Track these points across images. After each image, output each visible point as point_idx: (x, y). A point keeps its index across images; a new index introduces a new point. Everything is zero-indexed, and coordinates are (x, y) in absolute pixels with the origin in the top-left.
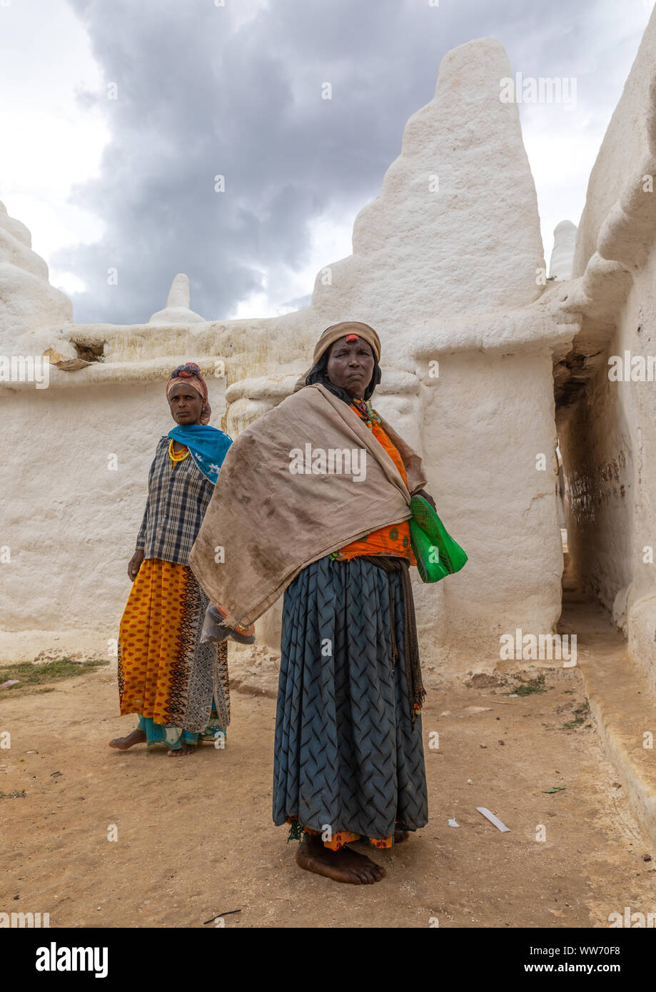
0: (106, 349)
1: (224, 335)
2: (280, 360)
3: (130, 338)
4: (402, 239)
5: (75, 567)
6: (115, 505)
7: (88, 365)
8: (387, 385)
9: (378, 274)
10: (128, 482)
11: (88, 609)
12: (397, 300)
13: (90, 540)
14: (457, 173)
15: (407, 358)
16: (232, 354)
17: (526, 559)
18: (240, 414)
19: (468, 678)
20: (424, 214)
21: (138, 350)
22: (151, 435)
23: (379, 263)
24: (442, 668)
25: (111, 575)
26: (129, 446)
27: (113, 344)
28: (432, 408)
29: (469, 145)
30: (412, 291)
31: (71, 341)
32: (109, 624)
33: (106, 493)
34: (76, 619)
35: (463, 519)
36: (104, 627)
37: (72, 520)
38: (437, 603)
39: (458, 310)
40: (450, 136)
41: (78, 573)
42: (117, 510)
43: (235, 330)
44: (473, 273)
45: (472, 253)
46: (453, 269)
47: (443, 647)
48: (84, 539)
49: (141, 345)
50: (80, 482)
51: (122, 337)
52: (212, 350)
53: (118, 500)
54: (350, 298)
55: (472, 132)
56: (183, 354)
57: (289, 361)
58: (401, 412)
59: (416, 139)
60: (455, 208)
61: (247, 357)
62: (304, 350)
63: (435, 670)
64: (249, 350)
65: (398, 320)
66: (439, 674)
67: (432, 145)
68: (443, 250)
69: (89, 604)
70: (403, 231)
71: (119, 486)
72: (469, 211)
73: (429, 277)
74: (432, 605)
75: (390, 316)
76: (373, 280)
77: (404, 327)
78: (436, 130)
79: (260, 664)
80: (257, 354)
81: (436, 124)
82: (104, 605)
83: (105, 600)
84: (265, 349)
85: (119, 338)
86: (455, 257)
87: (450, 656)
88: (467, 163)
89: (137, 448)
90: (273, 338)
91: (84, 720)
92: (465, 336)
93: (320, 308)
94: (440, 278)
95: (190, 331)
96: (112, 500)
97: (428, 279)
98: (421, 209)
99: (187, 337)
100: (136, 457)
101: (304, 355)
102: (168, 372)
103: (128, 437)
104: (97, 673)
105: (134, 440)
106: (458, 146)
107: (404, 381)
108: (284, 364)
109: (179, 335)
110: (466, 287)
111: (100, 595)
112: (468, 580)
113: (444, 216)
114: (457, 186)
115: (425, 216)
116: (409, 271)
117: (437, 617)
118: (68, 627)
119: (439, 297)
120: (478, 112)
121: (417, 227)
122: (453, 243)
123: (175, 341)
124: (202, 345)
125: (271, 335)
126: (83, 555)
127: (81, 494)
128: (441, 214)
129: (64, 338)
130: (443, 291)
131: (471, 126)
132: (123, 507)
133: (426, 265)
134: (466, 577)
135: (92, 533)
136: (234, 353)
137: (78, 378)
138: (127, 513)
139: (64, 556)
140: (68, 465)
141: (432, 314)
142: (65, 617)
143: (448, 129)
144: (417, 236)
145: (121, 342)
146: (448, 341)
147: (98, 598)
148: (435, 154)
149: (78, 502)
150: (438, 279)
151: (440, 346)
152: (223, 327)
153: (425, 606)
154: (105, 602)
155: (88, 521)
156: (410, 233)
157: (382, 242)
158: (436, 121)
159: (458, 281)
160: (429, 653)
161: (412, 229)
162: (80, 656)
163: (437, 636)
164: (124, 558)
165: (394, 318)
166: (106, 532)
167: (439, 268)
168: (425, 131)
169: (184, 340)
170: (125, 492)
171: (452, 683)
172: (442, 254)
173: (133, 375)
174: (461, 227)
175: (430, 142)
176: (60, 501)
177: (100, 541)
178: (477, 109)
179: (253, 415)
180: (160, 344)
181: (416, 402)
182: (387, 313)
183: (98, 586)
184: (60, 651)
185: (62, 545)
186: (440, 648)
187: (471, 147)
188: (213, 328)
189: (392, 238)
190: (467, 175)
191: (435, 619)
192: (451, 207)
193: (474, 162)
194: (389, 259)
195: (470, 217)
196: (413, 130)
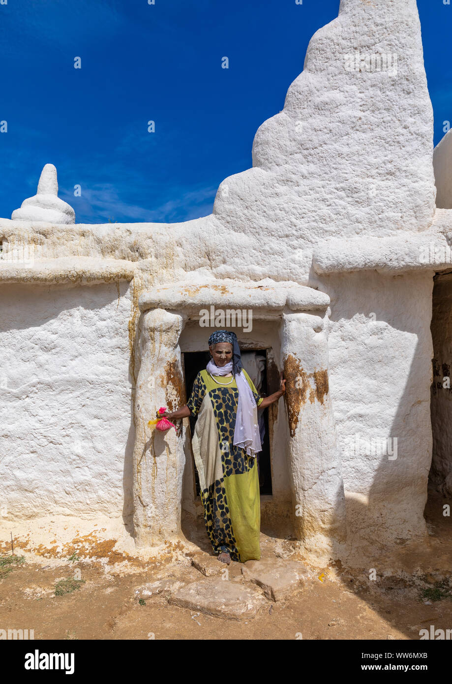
1: (130, 239)
2: (186, 268)
3: (31, 235)
4: (305, 157)
6: (21, 401)
9: (282, 189)
10: (34, 380)
12: (301, 216)
14: (362, 95)
16: (137, 258)
17: (404, 457)
20: (328, 133)
22: (56, 335)
23: (283, 178)
27: (12, 240)
30: (314, 209)
32: (18, 513)
33: (10, 390)
38: (342, 504)
39: (358, 231)
42: (23, 407)
43: (141, 235)
45: (373, 177)
46: (355, 191)
47: (345, 543)
49: (42, 243)
51: (21, 233)
52: (118, 253)
53: (24, 397)
56: (87, 255)
58: (315, 330)
59: (323, 56)
60: (357, 130)
61: (154, 263)
62: (208, 259)
64: (155, 256)
65: (300, 237)
67: (338, 64)
68: (346, 171)
70: (307, 149)
72: (372, 134)
74: (338, 507)
75: (293, 232)
76: (277, 195)
78: (342, 49)
80: (164, 260)
81: (344, 42)
83: (13, 490)
84: (171, 256)
85: (19, 235)
86: (357, 179)
88: (373, 86)
90: (179, 245)
94: (343, 199)
96: (17, 397)
97: (331, 199)
98: (325, 128)
101: (209, 264)
102: (75, 275)
105: (39, 339)
108: (191, 271)
109: (82, 235)
110: (367, 210)
112: (355, 475)
113: (347, 137)
114: (361, 108)
115: (329, 136)
116: (312, 189)
120: (387, 35)
121: (321, 146)
122: (355, 165)
123: (78, 241)
124: (106, 247)
125: (176, 242)
128: (345, 135)
132: (29, 404)
133: (329, 185)
134: (353, 472)
136: (140, 258)
138: (32, 410)
141: (334, 233)
144: (321, 155)
145: (21, 239)
150: (341, 199)
153: (331, 508)
156: (312, 152)
157: (286, 158)
159: (360, 203)
160: (335, 550)
161: (316, 148)
165: (298, 234)
166: (12, 427)
167: (342, 189)
168: (333, 49)
172: (344, 175)
173: (39, 276)
174: (364, 149)
175: (336, 60)
179: (169, 326)
182: (290, 229)
186: (343, 544)
188: (118, 231)
189: (295, 155)
190: (372, 98)
191: (340, 520)
192: (355, 129)
193: (379, 85)
194: (293, 176)
195: (373, 141)
196: (321, 46)
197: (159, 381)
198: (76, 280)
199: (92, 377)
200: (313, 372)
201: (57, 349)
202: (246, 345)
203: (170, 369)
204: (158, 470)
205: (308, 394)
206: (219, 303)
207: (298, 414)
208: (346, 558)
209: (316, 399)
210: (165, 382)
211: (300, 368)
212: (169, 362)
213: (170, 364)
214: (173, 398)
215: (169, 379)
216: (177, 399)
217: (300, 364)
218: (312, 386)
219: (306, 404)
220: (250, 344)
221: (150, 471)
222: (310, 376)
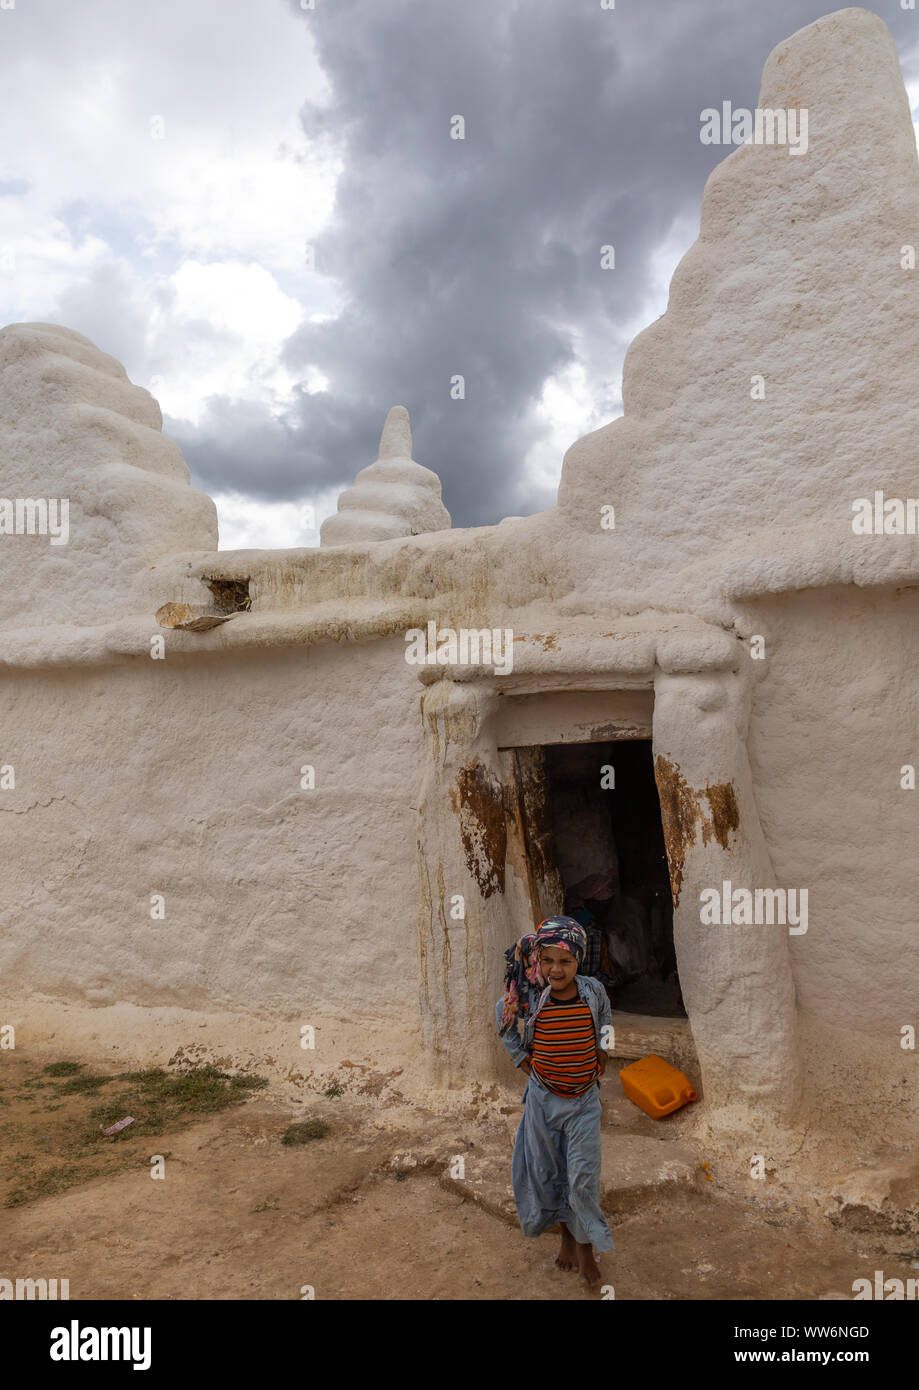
0: (252, 588)
1: (420, 564)
2: (509, 602)
3: (285, 571)
4: (704, 388)
5: (223, 919)
6: (274, 828)
7: (224, 621)
8: (678, 660)
9: (665, 450)
10: (291, 795)
11: (244, 983)
12: (700, 495)
13: (241, 880)
14: (799, 264)
15: (718, 600)
16: (433, 593)
18: (439, 708)
19: (834, 1209)
20: (742, 342)
21: (297, 588)
22: (319, 724)
23: (666, 432)
24: (791, 1172)
25: (273, 935)
26: (289, 739)
27: (261, 581)
28: (767, 686)
29: (820, 211)
30: (724, 479)
31: (204, 578)
32: (274, 1009)
33: (259, 810)
34: (228, 996)
35: (831, 881)
36: (266, 1012)
37: (216, 848)
38: (780, 1047)
39: (809, 511)
40: (783, 199)
41: (228, 928)
42: (277, 838)
43: (436, 555)
44: (835, 445)
45: (831, 408)
46: (798, 438)
47: (792, 1128)
48: (234, 878)
49: (301, 582)
50: (224, 791)
51: (272, 569)
52: (404, 587)
53: (278, 821)
54: (620, 495)
55: (824, 188)
56: (362, 594)
57: (523, 603)
58: (704, 710)
59: (724, 210)
60: (797, 327)
61: (457, 598)
62: (546, 584)
63: (776, 1175)
64: (459, 588)
65: (700, 532)
66: (784, 1186)
67: (752, 218)
68: (778, 405)
69: (245, 976)
70: (707, 375)
71: (277, 801)
72: (824, 330)
73: (753, 453)
74: (771, 1053)
75: (688, 525)
76: (657, 461)
77: (712, 544)
78: (757, 191)
79: (485, 1117)
80: (472, 593)
81: (759, 180)
82: (265, 978)
83: (266, 971)
84: (483, 585)
85: (269, 572)
86: (800, 417)
87: (807, 1147)
88: (818, 244)
89: (301, 742)
90: (497, 565)
91: (186, 1253)
92: (819, 566)
93: (570, 513)
94: (775, 455)
95: (371, 557)
96: (269, 822)
97: (754, 457)
98: (736, 333)
99: (367, 566)
100: (299, 756)
101: (548, 592)
102: (336, 630)
103: (287, 725)
104: (243, 1110)
105: (295, 731)
106: (800, 216)
107: (708, 653)
108: (517, 607)
109: (356, 562)
110: (821, 470)
111: (259, 964)
113: (777, 343)
114: (799, 286)
115: (743, 346)
116: (719, 444)
117: (780, 1075)
118: (218, 1008)
119: (772, 489)
120: (834, 152)
121: (731, 365)
122: (796, 390)
123: (350, 573)
124: (389, 579)
125: (493, 561)
126: (234, 902)
127: (225, 810)
128: (773, 341)
129: (194, 575)
130: (779, 478)
131: (821, 177)
132: (285, 833)
133: (749, 432)
135: (243, 869)
136: (437, 592)
137: (210, 642)
138: (290, 842)
139: (208, 902)
140: (208, 766)
141: (761, 520)
142: (213, 992)
143: (781, 186)
144: (731, 381)
145: (272, 578)
146: (788, 576)
147: (257, 967)
148: (757, 234)
149: (223, 823)
150: (771, 457)
151: (774, 586)
152: (419, 549)
153: (756, 1053)
154: (266, 975)
155: (238, 851)
156: (717, 378)
157: (669, 395)
158: (757, 175)
159: (808, 459)
160: (766, 1140)
161: (722, 370)
162: (228, 1063)
163: (783, 1108)
164: (290, 911)
165: (696, 527)
166: (263, 868)
167: (772, 438)
168: (740, 195)
169: (363, 571)
170: (287, 809)
171: (804, 1211)
172: (776, 412)
173: (285, 636)
174: (809, 361)
175: (748, 212)
176: (198, 820)
177: (255, 882)
178: (829, 145)
179: (459, 710)
180: (329, 579)
181: (733, 687)
182: (681, 519)
183: (255, 950)
184: (204, 1050)
185: (204, 886)
186: (786, 1130)
187: (823, 214)
188: (405, 552)
189: (688, 388)
190: (819, 265)
191: (777, 1079)
192: (791, 326)
193: (830, 241)
194: (684, 425)
195: (826, 342)
196: (718, 194)
197: (449, 802)
198: (340, 636)
199: (370, 790)
200: (704, 788)
201: (322, 746)
202: (622, 732)
203: (466, 782)
204: (454, 953)
205: (698, 826)
206: (537, 667)
207: (682, 866)
208: (788, 1158)
209: (713, 838)
210: (458, 803)
211: (681, 780)
212: (462, 769)
213: (466, 772)
214: (471, 830)
215: (464, 797)
216: (479, 832)
217: (680, 772)
218: (705, 811)
219: (695, 847)
220: (629, 729)
221: (439, 954)
222: (699, 795)
